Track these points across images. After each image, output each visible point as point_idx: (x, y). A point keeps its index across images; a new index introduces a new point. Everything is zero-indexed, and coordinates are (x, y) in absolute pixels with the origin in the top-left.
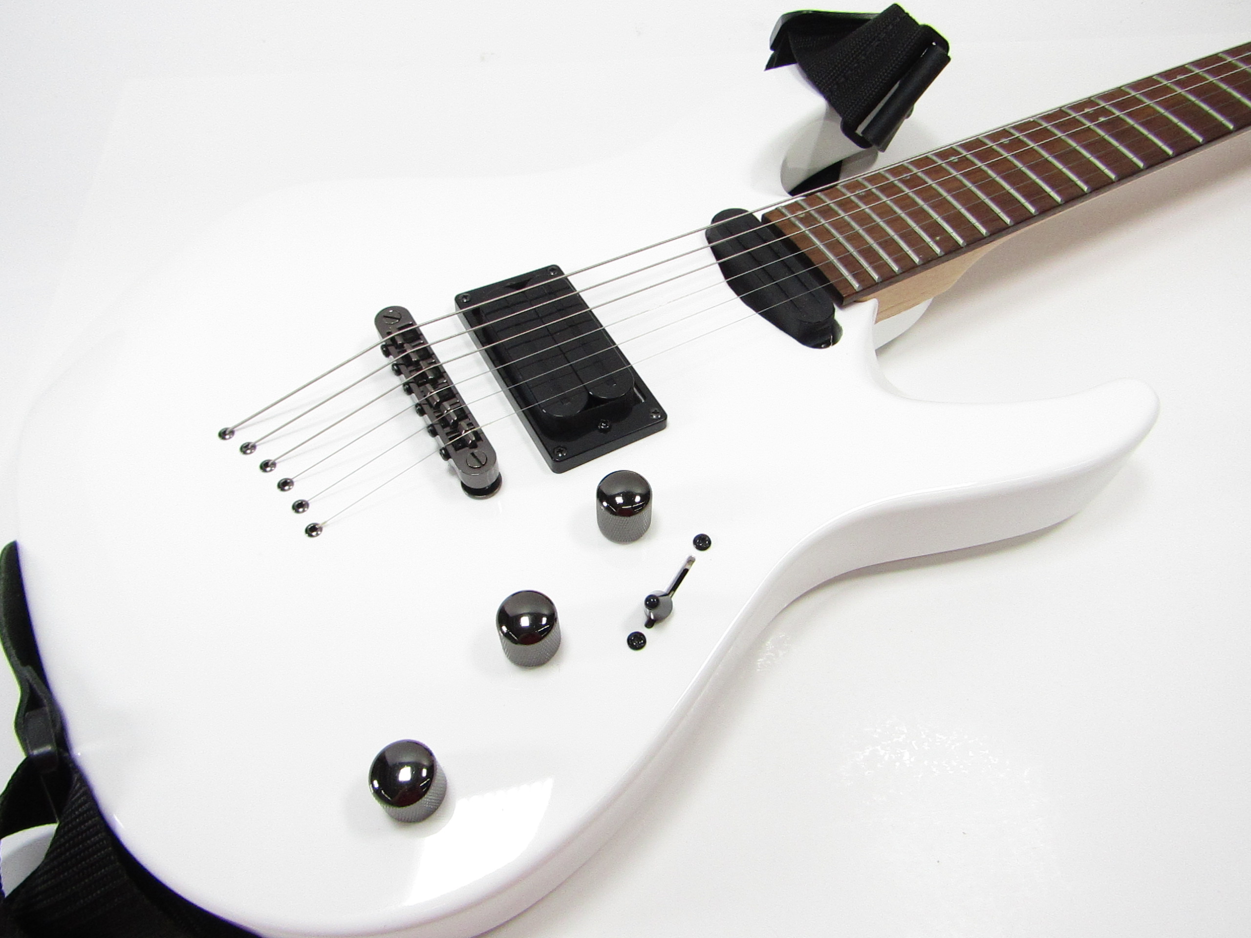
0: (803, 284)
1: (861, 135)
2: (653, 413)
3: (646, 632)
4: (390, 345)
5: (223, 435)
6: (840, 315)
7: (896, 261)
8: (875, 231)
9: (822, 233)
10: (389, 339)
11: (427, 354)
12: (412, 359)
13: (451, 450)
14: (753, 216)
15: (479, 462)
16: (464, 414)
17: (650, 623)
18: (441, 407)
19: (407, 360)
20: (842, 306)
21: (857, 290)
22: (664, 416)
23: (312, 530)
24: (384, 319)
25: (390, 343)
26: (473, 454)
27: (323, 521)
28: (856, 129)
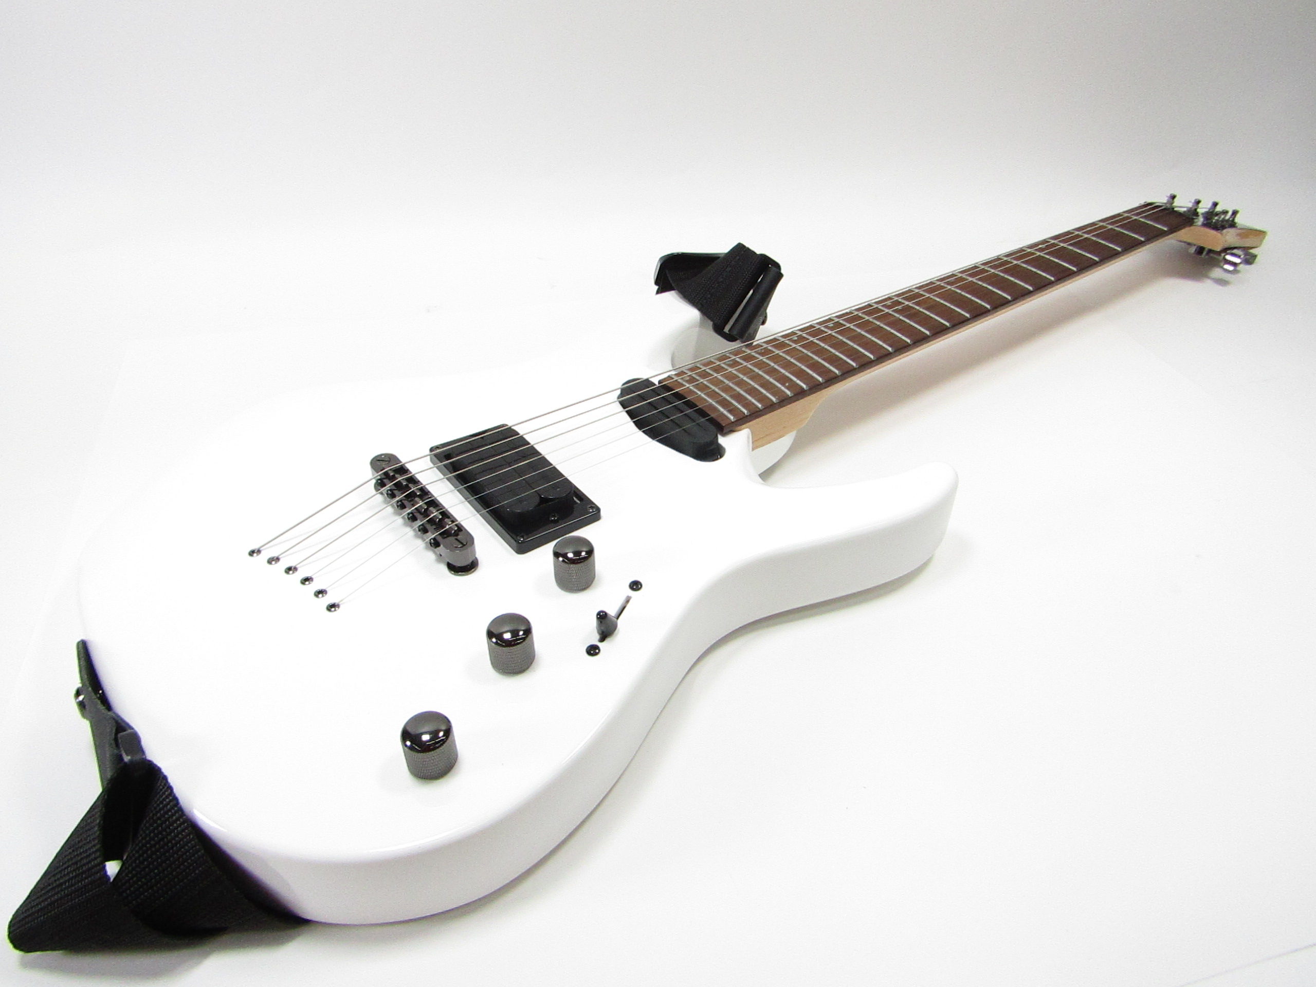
0: (690, 418)
1: (728, 332)
2: (590, 507)
3: (600, 645)
4: (384, 479)
5: (252, 553)
6: (722, 440)
7: (759, 401)
8: (741, 383)
9: (703, 388)
10: (382, 473)
11: (413, 480)
12: (402, 484)
13: (440, 539)
14: (649, 381)
15: (462, 543)
16: (445, 515)
17: (603, 638)
18: (428, 512)
19: (398, 486)
20: (724, 434)
21: (733, 421)
22: (598, 510)
23: (332, 607)
24: (378, 462)
25: (383, 477)
26: (456, 539)
27: (341, 599)
28: (724, 329)
